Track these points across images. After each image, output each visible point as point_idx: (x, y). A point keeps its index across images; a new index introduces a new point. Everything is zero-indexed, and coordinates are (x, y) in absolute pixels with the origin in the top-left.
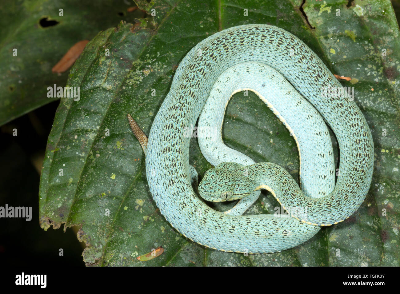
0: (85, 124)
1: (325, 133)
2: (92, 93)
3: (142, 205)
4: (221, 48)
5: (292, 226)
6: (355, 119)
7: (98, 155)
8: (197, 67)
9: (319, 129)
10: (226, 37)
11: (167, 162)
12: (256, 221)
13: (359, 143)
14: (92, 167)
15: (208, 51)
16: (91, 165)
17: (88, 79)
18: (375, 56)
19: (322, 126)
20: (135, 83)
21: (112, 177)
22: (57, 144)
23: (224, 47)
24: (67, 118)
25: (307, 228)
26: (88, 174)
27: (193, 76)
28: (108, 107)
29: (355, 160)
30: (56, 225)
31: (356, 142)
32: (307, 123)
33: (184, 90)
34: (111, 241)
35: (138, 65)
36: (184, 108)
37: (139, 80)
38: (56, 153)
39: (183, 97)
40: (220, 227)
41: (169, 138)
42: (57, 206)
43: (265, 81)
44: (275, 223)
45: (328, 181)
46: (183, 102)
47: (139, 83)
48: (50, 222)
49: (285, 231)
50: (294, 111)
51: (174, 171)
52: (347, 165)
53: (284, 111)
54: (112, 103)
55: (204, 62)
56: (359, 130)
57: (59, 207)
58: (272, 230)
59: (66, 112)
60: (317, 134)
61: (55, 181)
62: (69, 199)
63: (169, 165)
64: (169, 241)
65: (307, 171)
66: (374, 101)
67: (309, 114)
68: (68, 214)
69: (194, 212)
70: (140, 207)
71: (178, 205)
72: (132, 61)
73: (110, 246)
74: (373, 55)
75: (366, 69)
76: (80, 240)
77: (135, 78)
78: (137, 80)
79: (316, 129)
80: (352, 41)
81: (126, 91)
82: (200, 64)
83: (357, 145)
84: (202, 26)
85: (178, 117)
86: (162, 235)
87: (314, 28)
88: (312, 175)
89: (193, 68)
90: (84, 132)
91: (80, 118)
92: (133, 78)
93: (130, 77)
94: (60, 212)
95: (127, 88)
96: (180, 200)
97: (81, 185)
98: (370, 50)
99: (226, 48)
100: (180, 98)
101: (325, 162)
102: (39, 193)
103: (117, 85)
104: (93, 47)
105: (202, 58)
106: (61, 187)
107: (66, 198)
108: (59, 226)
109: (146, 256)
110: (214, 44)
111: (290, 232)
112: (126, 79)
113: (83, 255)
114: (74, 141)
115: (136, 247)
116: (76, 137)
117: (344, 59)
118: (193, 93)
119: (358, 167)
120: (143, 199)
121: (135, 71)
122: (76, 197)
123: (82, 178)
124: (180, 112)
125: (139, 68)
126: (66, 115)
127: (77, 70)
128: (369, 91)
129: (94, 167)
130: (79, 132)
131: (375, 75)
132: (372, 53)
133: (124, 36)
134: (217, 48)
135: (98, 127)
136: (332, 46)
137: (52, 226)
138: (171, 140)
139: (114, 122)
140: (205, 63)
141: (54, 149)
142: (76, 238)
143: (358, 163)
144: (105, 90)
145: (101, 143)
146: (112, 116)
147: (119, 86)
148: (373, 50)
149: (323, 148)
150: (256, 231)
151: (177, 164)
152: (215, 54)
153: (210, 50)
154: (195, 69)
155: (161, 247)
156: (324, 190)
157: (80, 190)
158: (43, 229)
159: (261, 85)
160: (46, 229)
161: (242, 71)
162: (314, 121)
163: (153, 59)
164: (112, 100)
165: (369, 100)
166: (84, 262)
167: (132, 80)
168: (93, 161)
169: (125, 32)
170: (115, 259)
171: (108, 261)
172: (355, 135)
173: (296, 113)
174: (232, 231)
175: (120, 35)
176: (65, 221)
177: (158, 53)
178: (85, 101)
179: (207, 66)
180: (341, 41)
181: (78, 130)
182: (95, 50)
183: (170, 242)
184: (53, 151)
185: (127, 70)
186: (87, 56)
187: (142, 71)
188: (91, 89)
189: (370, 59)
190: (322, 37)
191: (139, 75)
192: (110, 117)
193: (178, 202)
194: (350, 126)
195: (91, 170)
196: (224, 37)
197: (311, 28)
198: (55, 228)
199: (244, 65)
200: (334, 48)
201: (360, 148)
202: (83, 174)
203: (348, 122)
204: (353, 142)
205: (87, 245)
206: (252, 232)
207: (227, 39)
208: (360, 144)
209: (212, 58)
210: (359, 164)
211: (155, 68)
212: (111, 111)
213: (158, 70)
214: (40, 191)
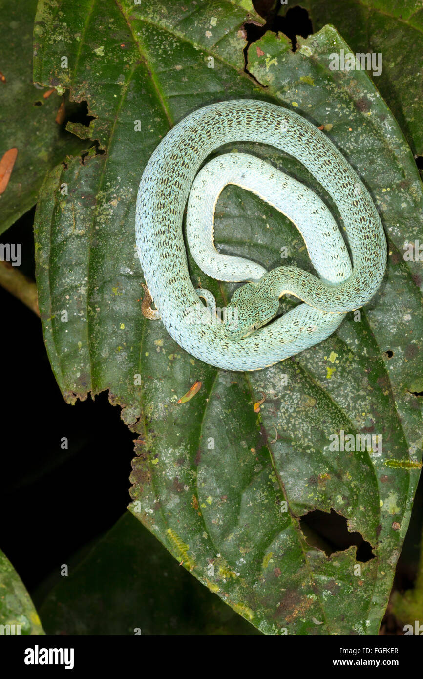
0: (72, 280)
1: (322, 210)
2: (67, 244)
3: (162, 345)
4: (190, 151)
5: (315, 319)
6: (345, 177)
7: (98, 309)
8: (171, 181)
9: (315, 207)
10: (191, 137)
11: (177, 293)
12: (277, 330)
13: (357, 205)
14: (96, 324)
15: (178, 160)
16: (95, 321)
17: (56, 231)
18: (340, 93)
19: (316, 202)
20: (107, 219)
21: (121, 328)
22: (50, 310)
23: (193, 149)
24: (50, 280)
25: (332, 317)
26: (95, 332)
27: (169, 192)
28: (88, 254)
29: (362, 226)
30: (82, 397)
31: (354, 205)
32: (299, 204)
33: (164, 210)
34: (145, 393)
35: (102, 198)
36: (171, 230)
37: (109, 214)
38: (53, 320)
39: (165, 218)
40: (244, 349)
41: (171, 268)
42: (76, 376)
43: (243, 171)
44: (296, 324)
45: (342, 259)
46: (167, 223)
47: (110, 217)
48: (75, 395)
49: (310, 327)
50: (282, 195)
51: (185, 300)
52: (356, 234)
53: (271, 196)
54: (91, 248)
55: (177, 173)
56: (353, 190)
57: (78, 376)
58: (295, 332)
59: (46, 273)
60: (314, 213)
61: (64, 351)
62: (85, 365)
63: (180, 295)
64: (203, 372)
65: (317, 254)
66: (356, 141)
67: (299, 194)
68: (91, 380)
69: (214, 339)
70: (161, 348)
71: (197, 334)
72: (94, 196)
73: (146, 399)
74: (337, 92)
75: (336, 110)
76: (114, 405)
77: (105, 213)
78: (108, 215)
79: (311, 208)
80: (311, 86)
81: (100, 230)
82: (174, 177)
83: (356, 208)
84: (152, 131)
85: (170, 241)
86: (194, 367)
87: (267, 87)
88: (323, 257)
89: (167, 183)
90: (74, 288)
91: (65, 276)
92: (102, 214)
93: (99, 213)
94: (81, 381)
95: (101, 226)
96: (198, 329)
97: (93, 347)
98: (332, 88)
99: (195, 149)
100: (163, 220)
101: (332, 240)
102: (52, 368)
103: (89, 227)
104: (48, 194)
105: (174, 170)
106: (73, 355)
107: (82, 365)
108: (86, 396)
109: (186, 396)
110: (182, 150)
111: (315, 327)
112: (96, 217)
113: (122, 418)
114: (67, 302)
115: (173, 390)
116: (68, 297)
117: (310, 108)
118: (174, 210)
119: (368, 234)
120: (161, 339)
121: (101, 206)
122: (92, 361)
123: (90, 338)
124: (168, 235)
125: (104, 201)
126: (48, 277)
127: (40, 223)
128: (348, 133)
129: (99, 324)
130: (68, 291)
131: (347, 113)
132: (336, 90)
133: (76, 172)
134: (186, 154)
135: (86, 279)
136: (293, 99)
137: (78, 399)
138: (174, 269)
139: (101, 268)
140: (179, 174)
141: (50, 317)
142: (110, 404)
143: (366, 229)
144: (78, 237)
145: (96, 295)
146: (97, 263)
147: (91, 227)
148: (335, 87)
149: (325, 226)
150: (281, 340)
151: (186, 293)
152: (186, 161)
153: (180, 158)
154: (169, 184)
155: (198, 381)
156: (341, 271)
157: (94, 352)
158: (71, 404)
159: (240, 177)
160: (73, 404)
161: (216, 169)
162: (307, 200)
163: (116, 186)
164: (90, 245)
165: (351, 142)
166: (126, 425)
167: (102, 217)
168: (96, 317)
169: (75, 167)
170: (156, 410)
171: (150, 415)
172: (349, 197)
173: (284, 196)
174: (256, 349)
175: (72, 172)
176: (90, 388)
177: (119, 178)
178: (62, 256)
179: (181, 176)
180: (300, 91)
181: (67, 288)
182: (51, 196)
183: (205, 372)
184: (49, 320)
185: (93, 207)
186: (45, 205)
187: (109, 203)
188: (64, 241)
189: (336, 98)
190: (278, 93)
191: (108, 209)
192: (94, 264)
193: (196, 331)
194: (341, 186)
195: (97, 328)
196: (189, 138)
197: (264, 87)
198: (82, 400)
199: (215, 162)
200: (296, 101)
201: (360, 210)
202: (90, 335)
203: (339, 182)
204: (350, 206)
205: (122, 406)
206: (276, 343)
207: (194, 139)
208: (359, 206)
209: (184, 166)
210: (368, 229)
211: (122, 195)
212: (93, 257)
213: (125, 196)
214: (52, 367)
